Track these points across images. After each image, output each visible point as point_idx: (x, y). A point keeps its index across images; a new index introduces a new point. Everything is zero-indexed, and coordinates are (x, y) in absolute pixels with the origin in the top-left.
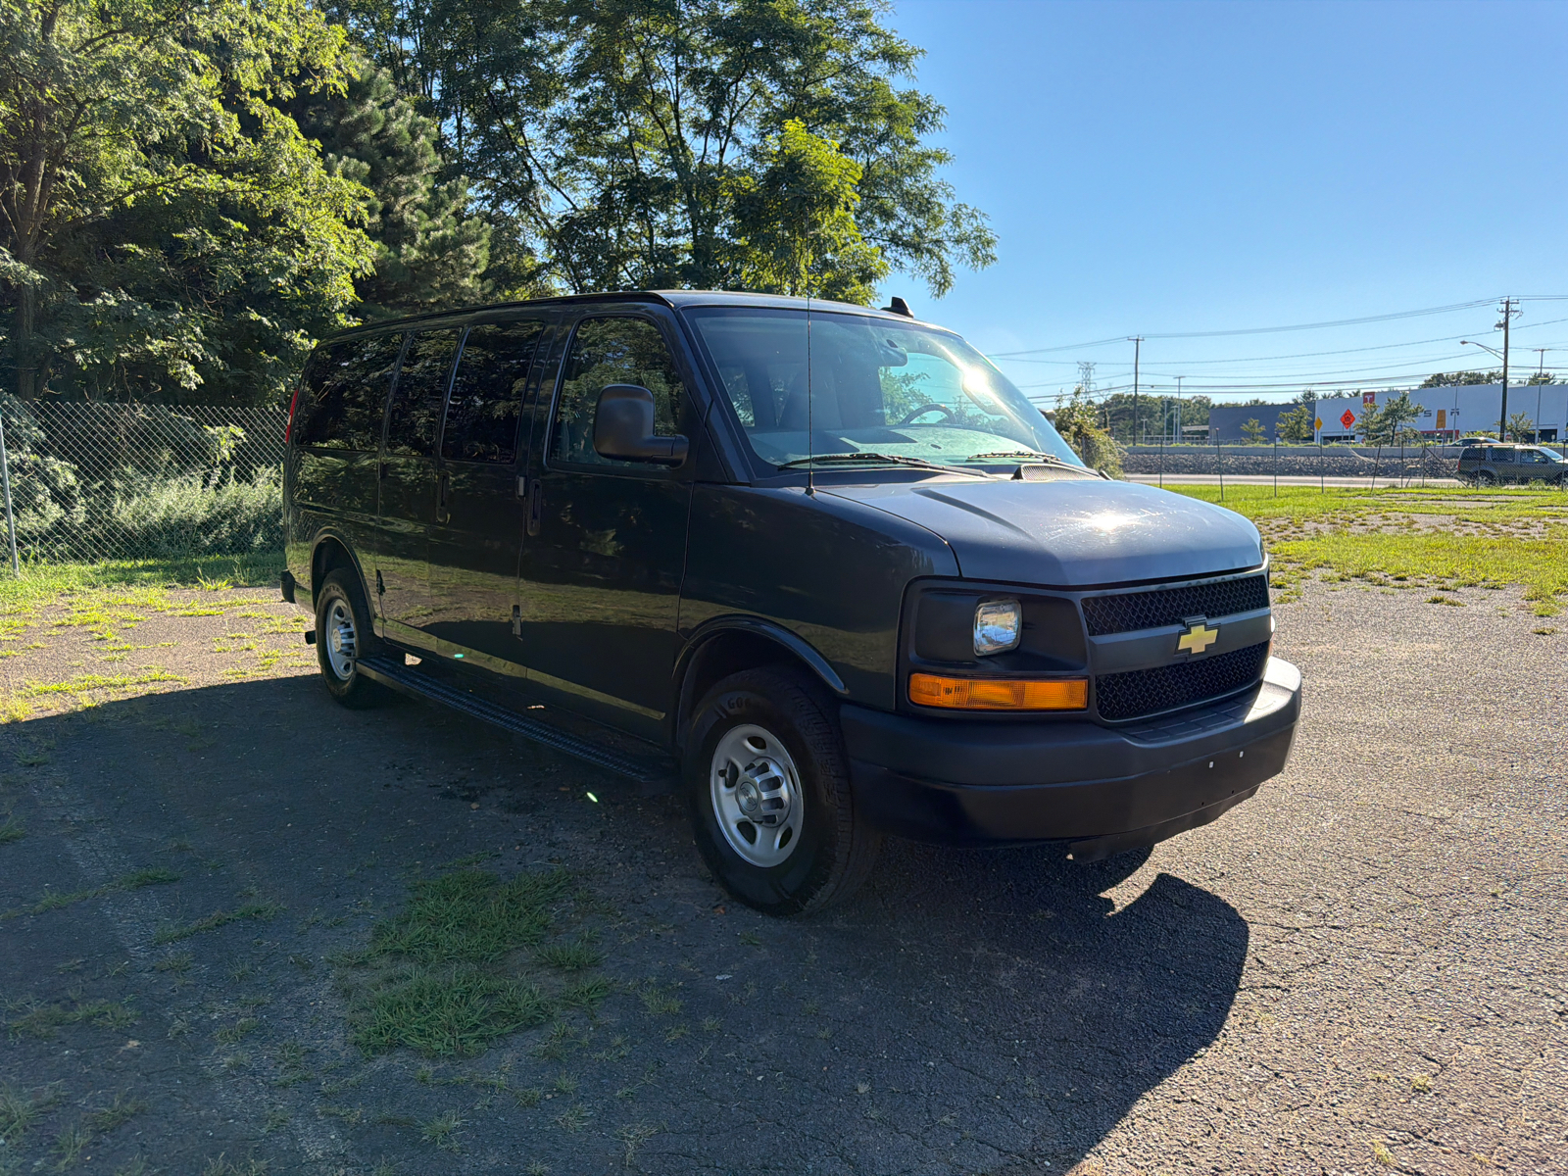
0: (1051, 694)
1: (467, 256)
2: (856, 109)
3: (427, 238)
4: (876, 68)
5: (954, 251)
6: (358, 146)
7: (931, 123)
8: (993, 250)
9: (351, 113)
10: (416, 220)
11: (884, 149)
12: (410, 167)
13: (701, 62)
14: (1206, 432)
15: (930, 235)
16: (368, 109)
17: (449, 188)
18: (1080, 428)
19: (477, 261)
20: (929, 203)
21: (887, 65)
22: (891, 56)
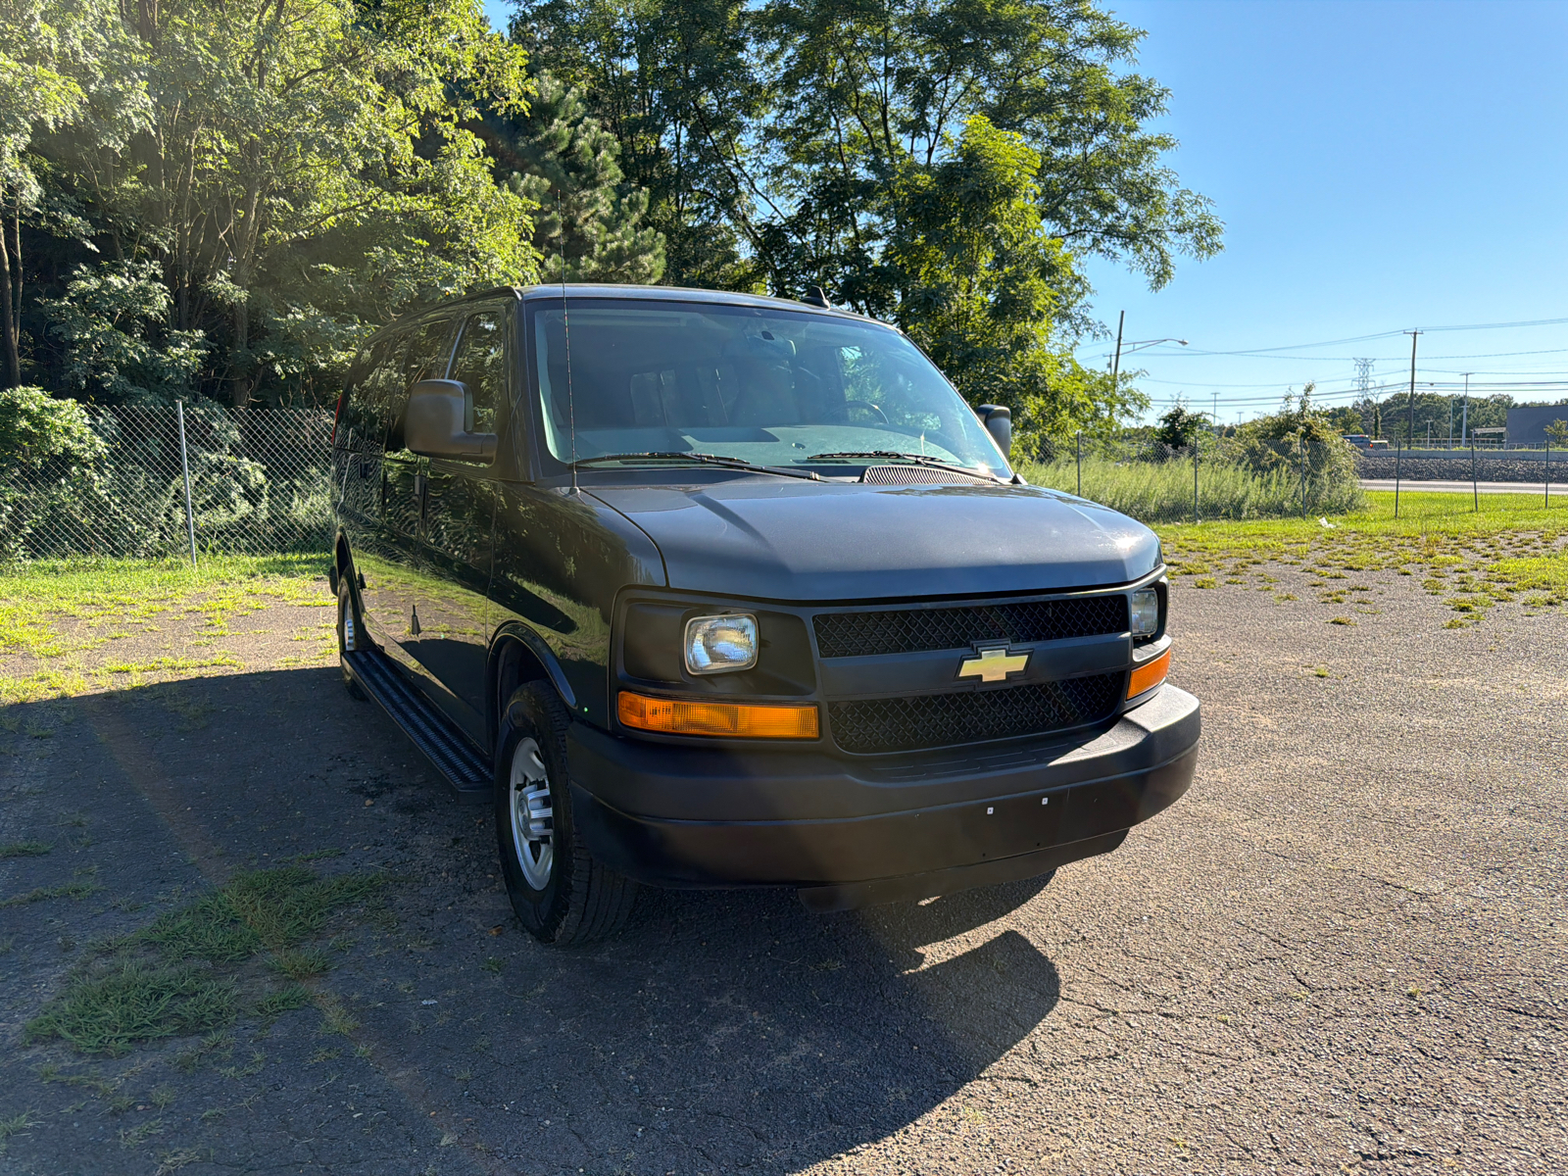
0: (780, 720)
1: (642, 266)
2: (1071, 98)
3: (604, 249)
4: (1094, 55)
5: (1176, 241)
6: (544, 164)
7: (1154, 108)
8: (1219, 238)
9: (540, 133)
10: (595, 232)
11: (1102, 138)
12: (592, 183)
13: (914, 62)
14: (1501, 435)
15: (1151, 226)
16: (553, 128)
17: (631, 200)
18: (1309, 428)
19: (652, 271)
20: (1151, 191)
21: (1104, 51)
22: (1110, 41)
